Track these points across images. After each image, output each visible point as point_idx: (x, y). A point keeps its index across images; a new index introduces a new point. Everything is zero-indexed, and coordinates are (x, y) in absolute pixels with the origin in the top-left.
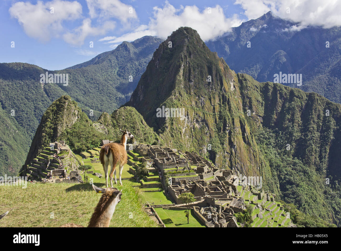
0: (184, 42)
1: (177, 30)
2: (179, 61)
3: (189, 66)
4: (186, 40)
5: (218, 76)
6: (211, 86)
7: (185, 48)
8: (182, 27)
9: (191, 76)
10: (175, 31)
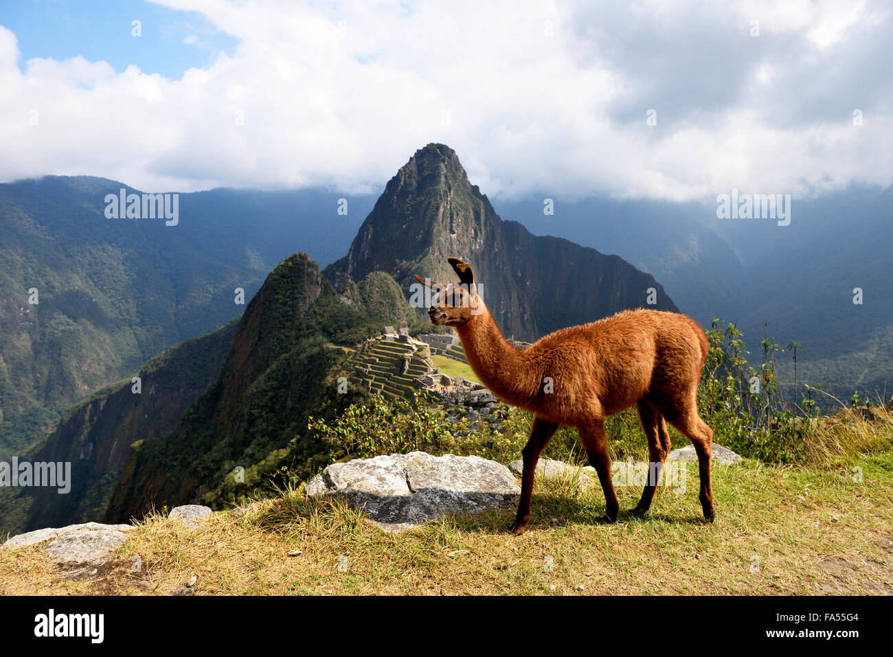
0: (438, 168)
1: (424, 148)
2: (436, 200)
3: (451, 208)
4: (442, 165)
5: (488, 225)
6: (478, 241)
7: (443, 179)
8: (432, 144)
9: (454, 225)
10: (421, 148)
